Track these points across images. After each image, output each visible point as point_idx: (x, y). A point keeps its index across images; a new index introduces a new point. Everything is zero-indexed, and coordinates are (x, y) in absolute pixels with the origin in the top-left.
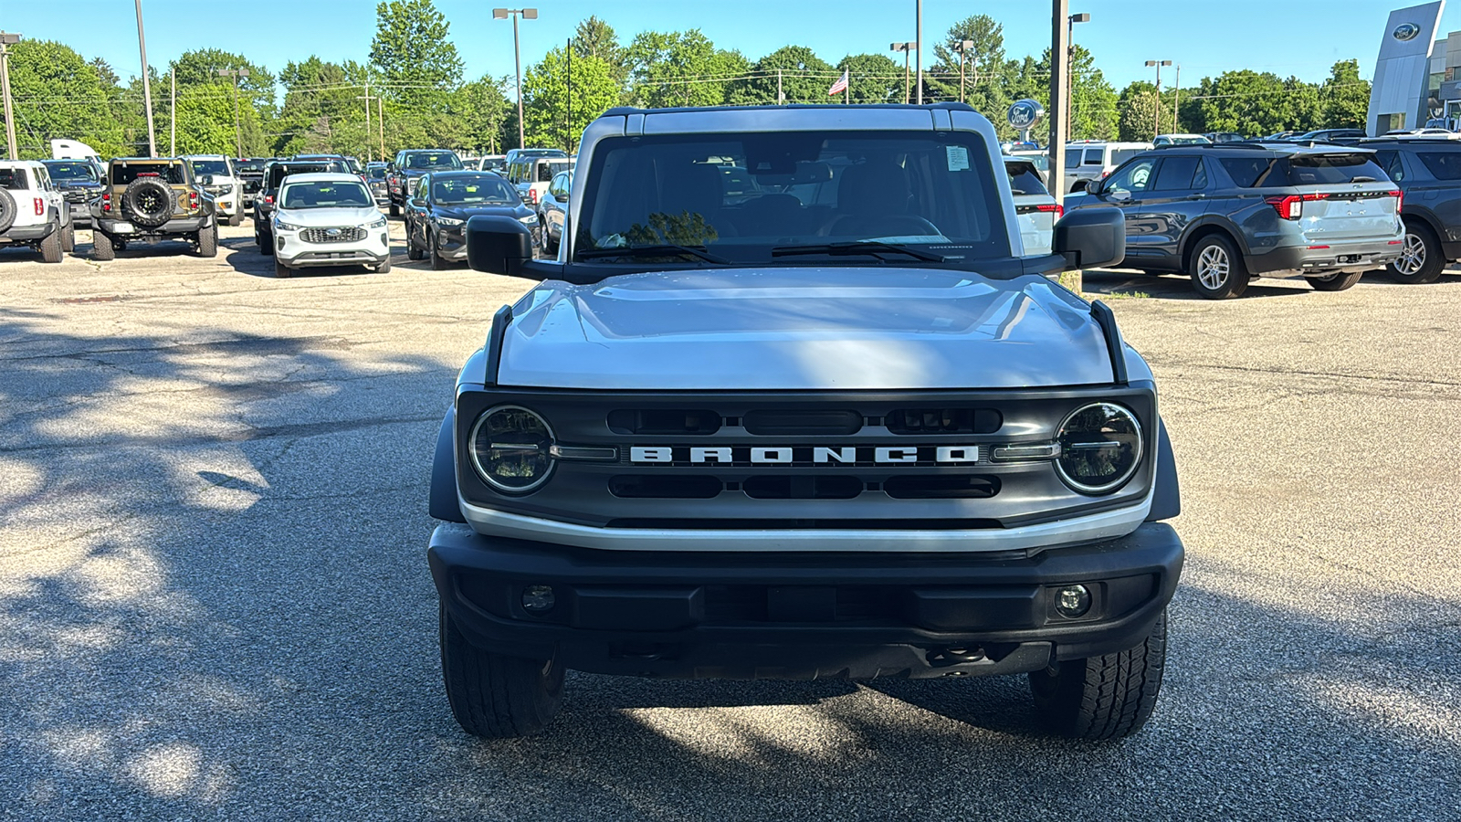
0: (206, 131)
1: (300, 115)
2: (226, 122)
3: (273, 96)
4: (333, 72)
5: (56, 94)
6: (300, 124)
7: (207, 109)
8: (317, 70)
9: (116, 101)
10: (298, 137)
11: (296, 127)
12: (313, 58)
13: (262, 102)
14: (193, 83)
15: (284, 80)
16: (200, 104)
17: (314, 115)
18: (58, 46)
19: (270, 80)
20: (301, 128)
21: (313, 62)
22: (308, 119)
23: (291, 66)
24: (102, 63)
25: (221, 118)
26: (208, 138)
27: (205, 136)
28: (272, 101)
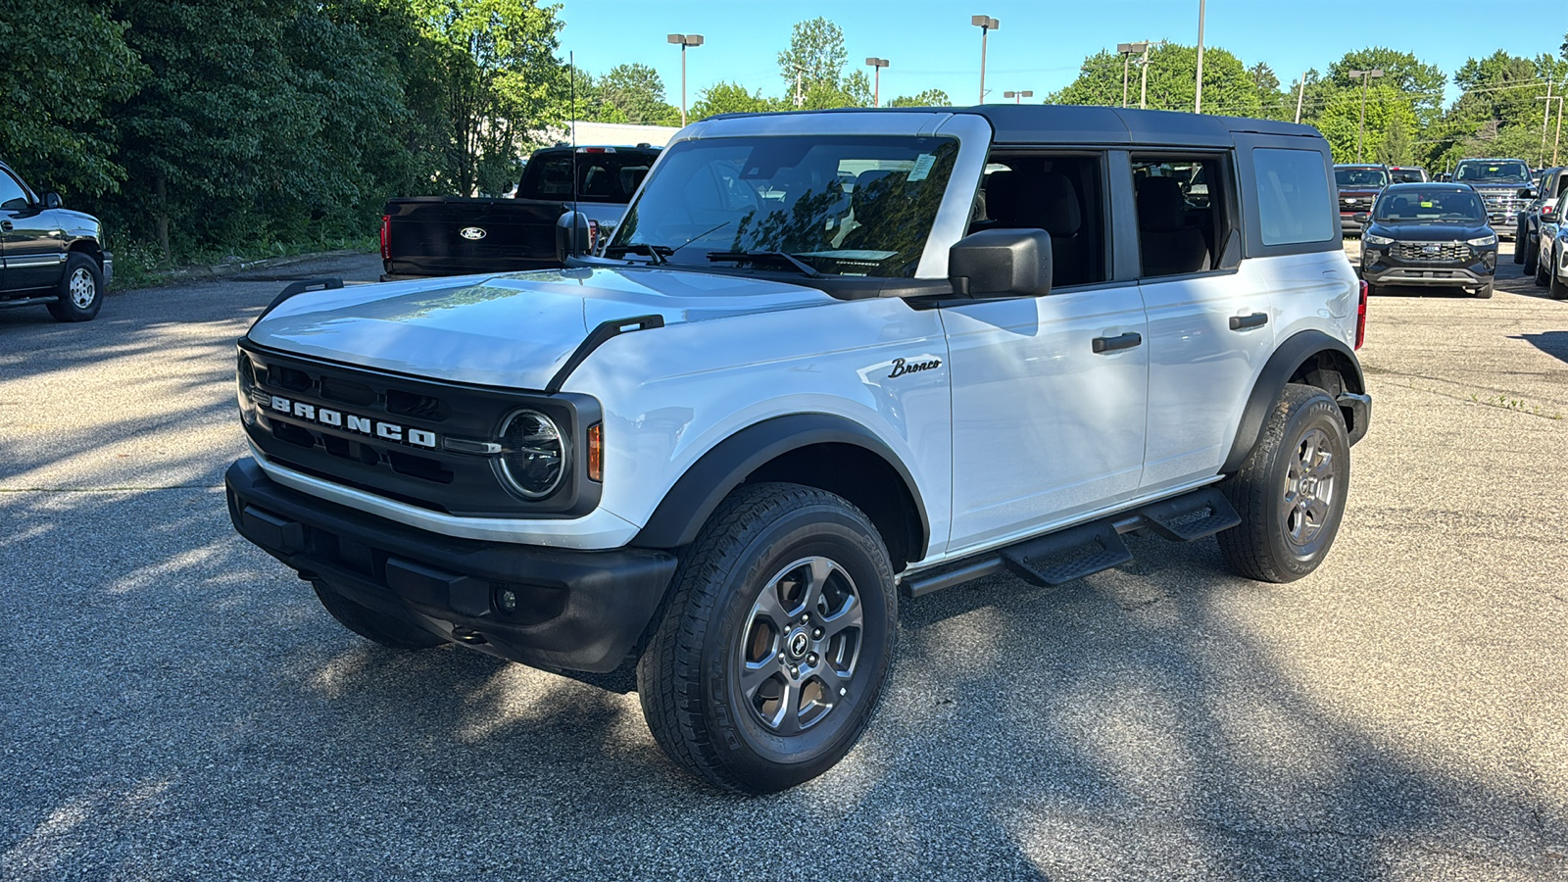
0: (1350, 138)
1: (1466, 119)
2: (1376, 128)
3: (1439, 98)
4: (1521, 68)
5: (1209, 101)
6: (1464, 130)
7: (1357, 114)
8: (1502, 66)
9: (1271, 107)
10: (1459, 144)
11: (1459, 133)
12: (1499, 53)
13: (1426, 106)
14: (1350, 86)
15: (1461, 80)
16: (1351, 109)
17: (1483, 119)
18: (1220, 53)
19: (1439, 80)
20: (1465, 134)
21: (1500, 57)
22: (1474, 123)
23: (1472, 63)
24: (1265, 68)
25: (1371, 124)
26: (1351, 146)
27: (1348, 144)
28: (1438, 104)
